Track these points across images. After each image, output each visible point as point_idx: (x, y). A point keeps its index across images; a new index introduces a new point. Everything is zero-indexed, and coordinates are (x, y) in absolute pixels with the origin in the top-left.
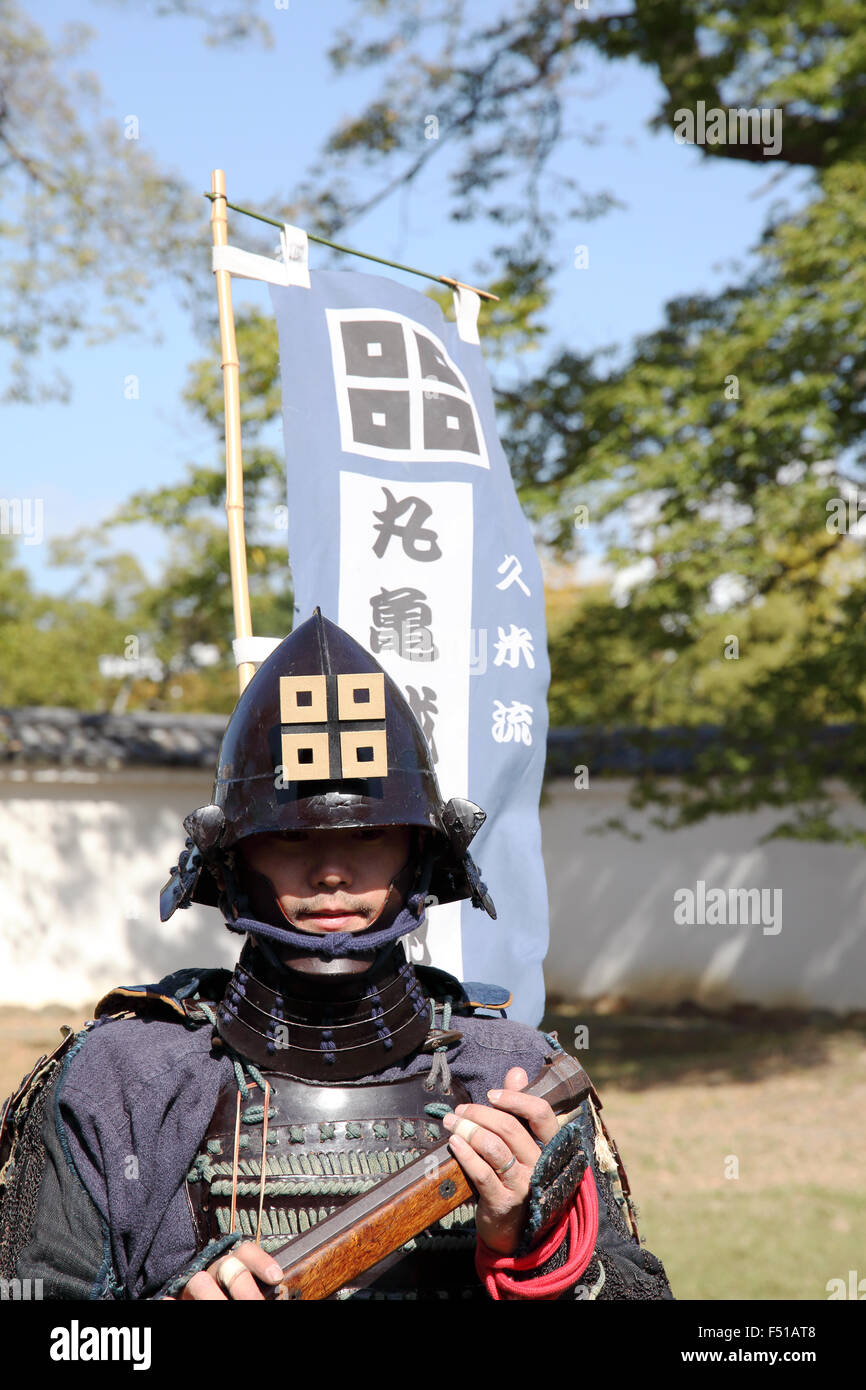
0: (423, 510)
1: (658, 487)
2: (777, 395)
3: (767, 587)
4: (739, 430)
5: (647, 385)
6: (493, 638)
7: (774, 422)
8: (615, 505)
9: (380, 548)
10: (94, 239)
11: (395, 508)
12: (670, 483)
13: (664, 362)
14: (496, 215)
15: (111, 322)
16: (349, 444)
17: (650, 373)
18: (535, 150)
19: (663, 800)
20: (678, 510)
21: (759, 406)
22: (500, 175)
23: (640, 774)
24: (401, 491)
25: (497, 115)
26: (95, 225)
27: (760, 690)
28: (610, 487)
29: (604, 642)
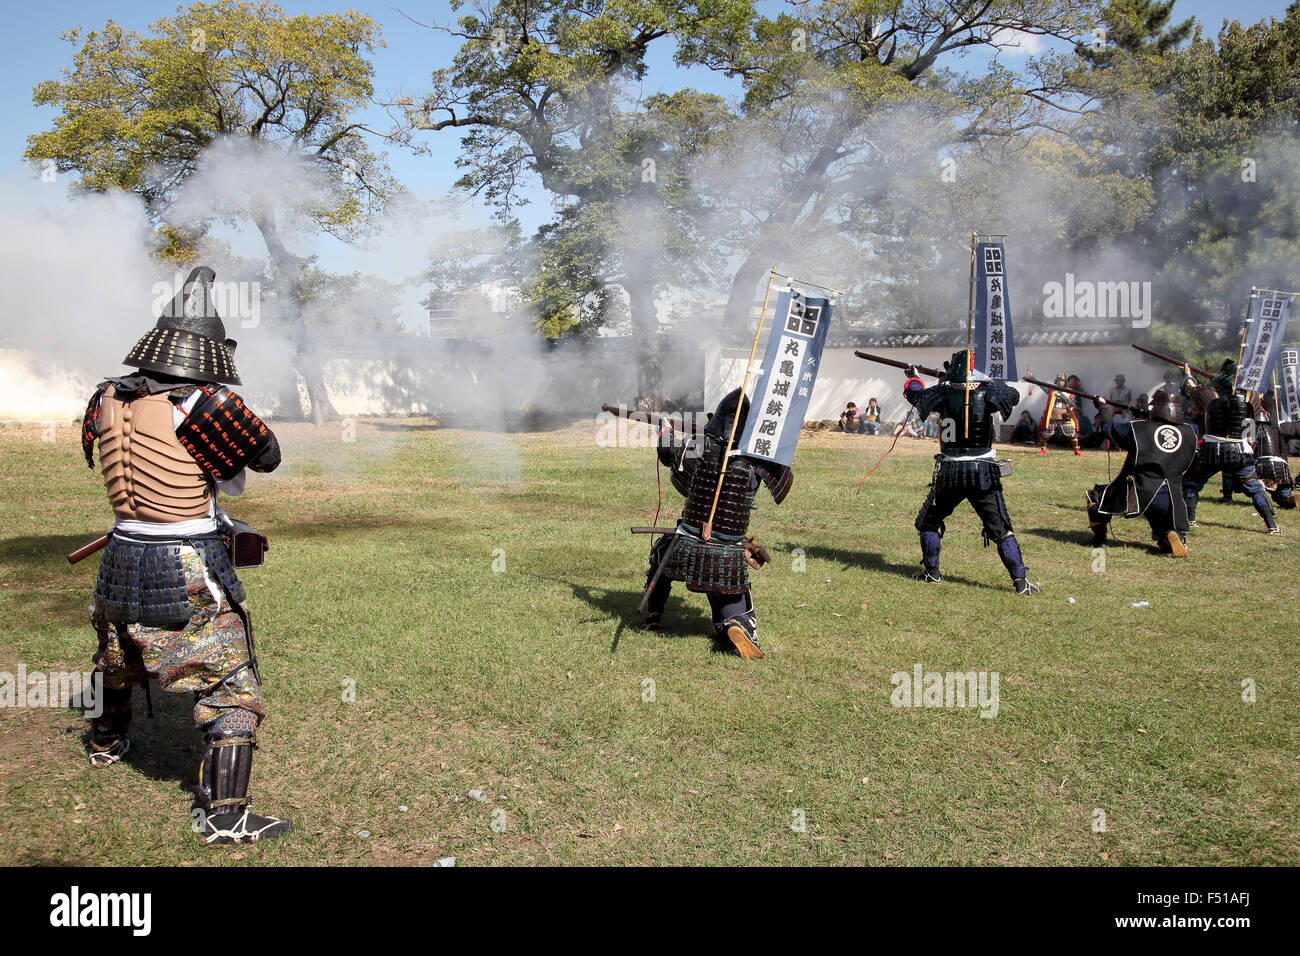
0: (797, 346)
6: (803, 374)
9: (786, 352)
11: (792, 343)
14: (496, 203)
16: (786, 329)
18: (507, 188)
22: (497, 193)
24: (795, 340)
25: (497, 178)
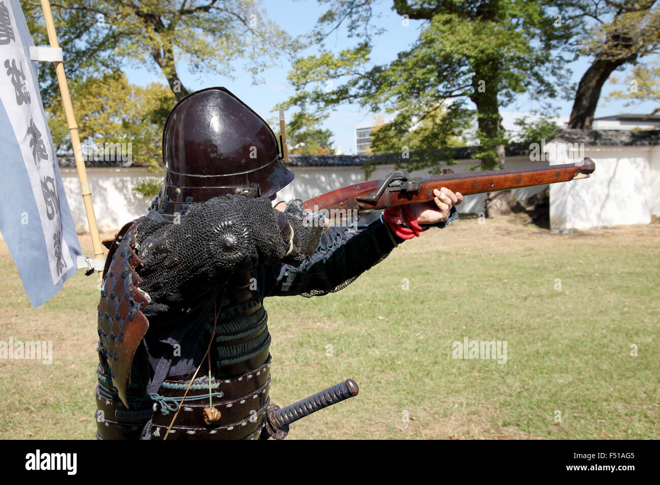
1: (397, 94)
2: (424, 70)
3: (423, 118)
4: (416, 79)
5: (393, 70)
7: (424, 76)
8: (387, 99)
10: (267, 46)
12: (400, 93)
13: (397, 65)
14: (358, 35)
15: (271, 63)
17: (394, 68)
18: (366, 19)
19: (403, 168)
20: (402, 99)
21: (419, 73)
22: (358, 26)
23: (397, 163)
25: (357, 12)
26: (267, 43)
27: (422, 141)
28: (386, 95)
29: (387, 132)
